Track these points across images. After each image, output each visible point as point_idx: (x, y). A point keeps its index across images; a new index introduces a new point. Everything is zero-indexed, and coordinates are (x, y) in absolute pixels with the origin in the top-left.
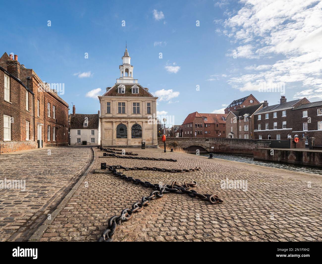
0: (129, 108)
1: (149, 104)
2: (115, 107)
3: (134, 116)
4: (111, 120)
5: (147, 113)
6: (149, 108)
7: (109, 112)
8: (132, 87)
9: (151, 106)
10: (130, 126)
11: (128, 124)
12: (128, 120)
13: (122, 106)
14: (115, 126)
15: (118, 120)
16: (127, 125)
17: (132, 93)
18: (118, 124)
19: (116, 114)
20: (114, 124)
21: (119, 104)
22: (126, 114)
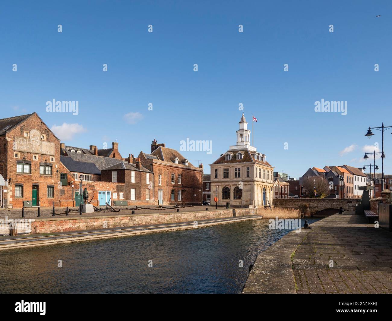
0: (232, 173)
1: (248, 168)
2: (221, 173)
3: (235, 179)
4: (218, 184)
5: (246, 176)
6: (248, 173)
7: (216, 177)
8: (237, 154)
9: (250, 170)
10: (232, 189)
11: (230, 186)
12: (231, 184)
13: (226, 172)
14: (221, 189)
15: (223, 184)
16: (229, 188)
17: (237, 159)
18: (223, 187)
19: (221, 178)
20: (220, 187)
21: (225, 170)
22: (229, 178)
